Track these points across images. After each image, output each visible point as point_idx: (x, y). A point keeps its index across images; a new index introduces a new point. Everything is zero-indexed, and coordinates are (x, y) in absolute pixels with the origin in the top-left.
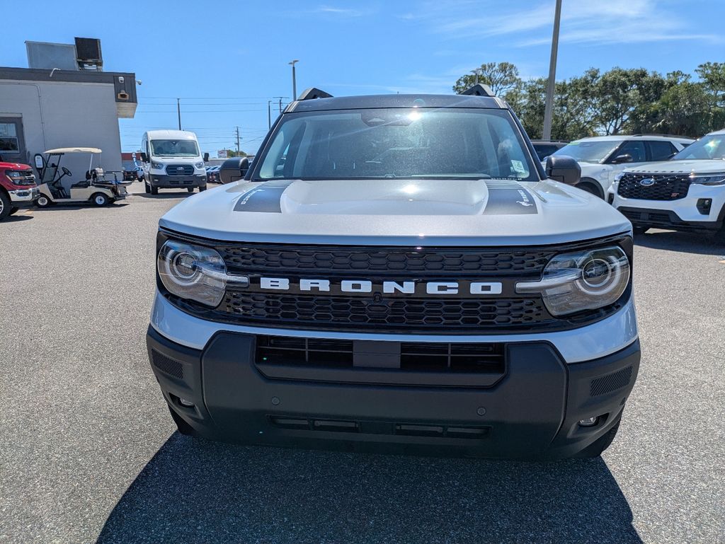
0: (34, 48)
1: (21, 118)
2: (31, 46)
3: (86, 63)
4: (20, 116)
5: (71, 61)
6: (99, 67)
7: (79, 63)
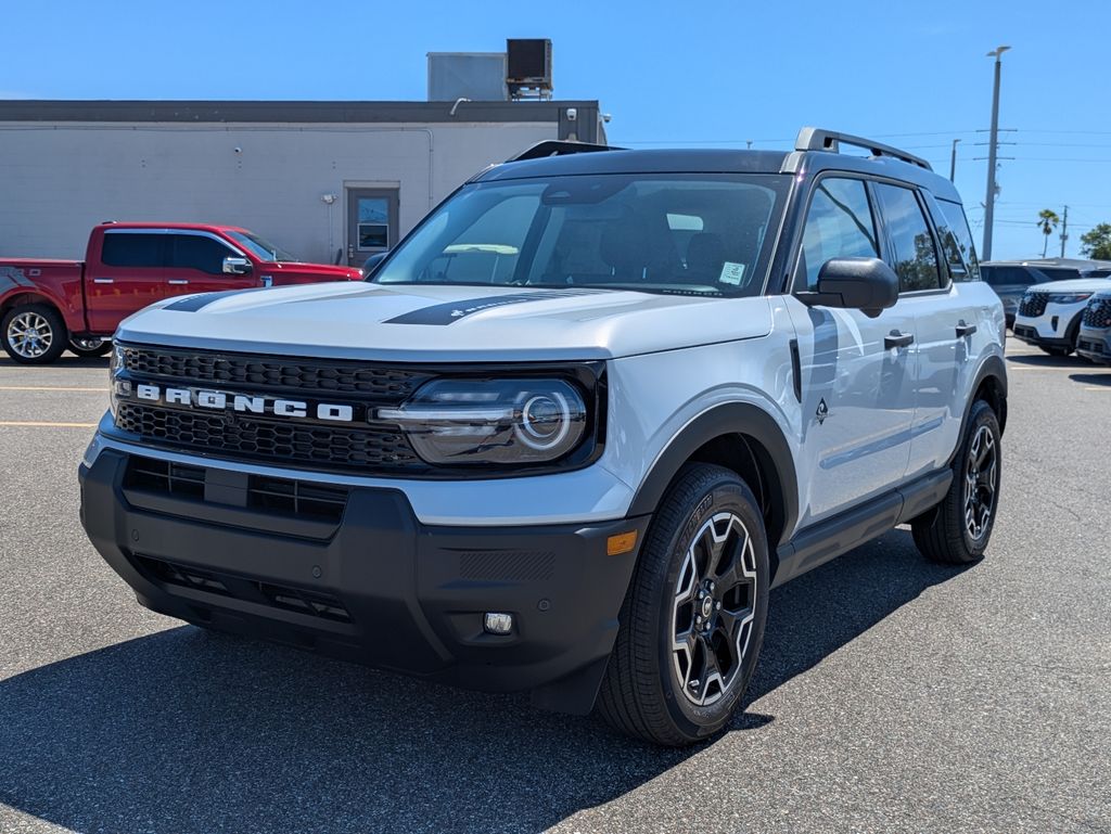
0: (440, 65)
1: (397, 190)
2: (437, 62)
3: (524, 85)
4: (396, 186)
5: (495, 85)
6: (544, 92)
7: (510, 85)
